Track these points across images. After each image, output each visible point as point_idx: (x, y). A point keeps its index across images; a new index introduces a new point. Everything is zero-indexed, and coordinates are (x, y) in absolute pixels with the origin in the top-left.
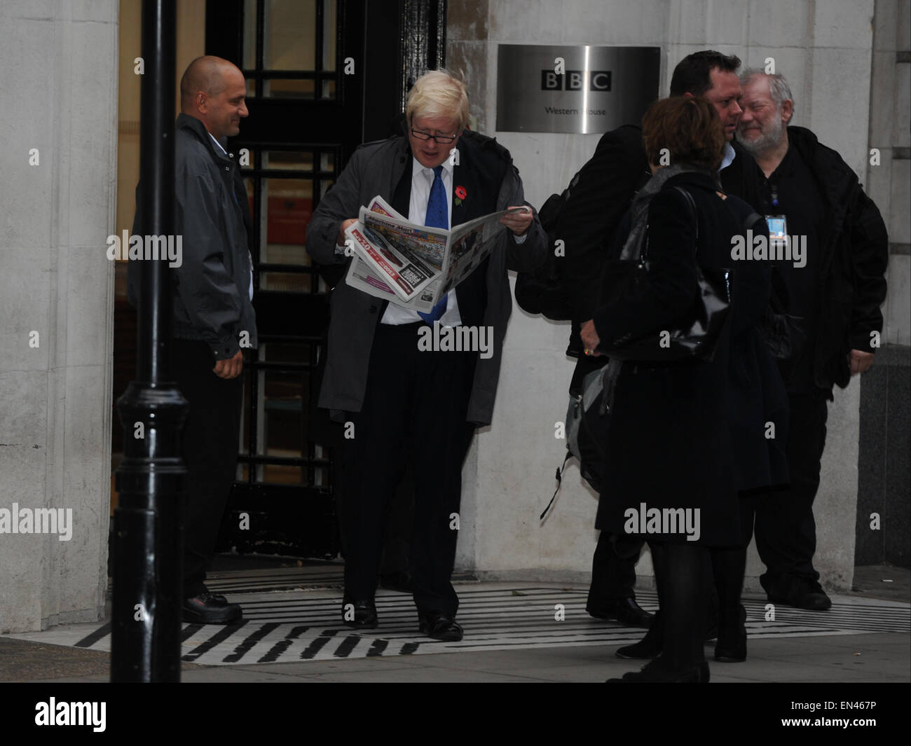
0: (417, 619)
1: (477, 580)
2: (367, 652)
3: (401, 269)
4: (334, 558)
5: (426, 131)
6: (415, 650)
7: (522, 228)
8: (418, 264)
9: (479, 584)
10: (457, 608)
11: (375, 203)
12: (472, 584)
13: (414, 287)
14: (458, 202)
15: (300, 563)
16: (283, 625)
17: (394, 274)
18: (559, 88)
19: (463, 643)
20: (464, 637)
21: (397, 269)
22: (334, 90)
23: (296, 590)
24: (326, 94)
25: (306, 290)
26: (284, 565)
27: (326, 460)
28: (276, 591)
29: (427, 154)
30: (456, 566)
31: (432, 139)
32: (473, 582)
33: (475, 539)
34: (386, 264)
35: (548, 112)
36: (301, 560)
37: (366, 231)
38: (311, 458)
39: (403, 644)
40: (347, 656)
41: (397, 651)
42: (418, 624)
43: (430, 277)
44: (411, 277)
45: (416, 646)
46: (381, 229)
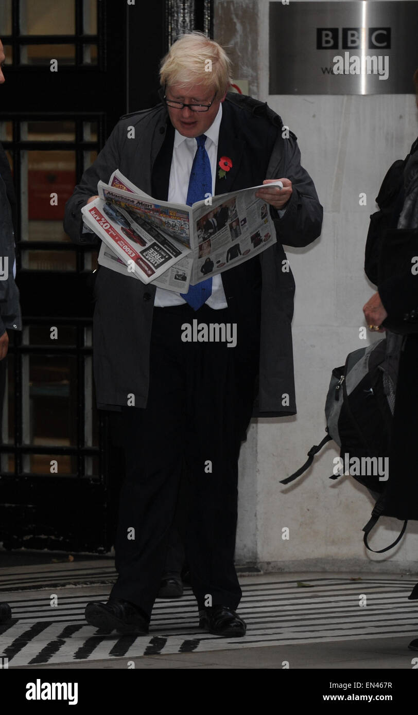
0: (197, 614)
1: (260, 571)
2: (145, 651)
3: (144, 248)
4: (107, 552)
5: (180, 99)
6: (196, 647)
7: (281, 202)
8: (164, 242)
9: (261, 575)
10: (238, 602)
11: (115, 178)
12: (254, 576)
13: (157, 267)
14: (222, 174)
15: (72, 558)
16: (54, 624)
17: (134, 255)
18: (335, 46)
19: (246, 638)
20: (247, 632)
21: (138, 248)
22: (95, 55)
23: (68, 586)
24: (87, 60)
25: (71, 268)
26: (54, 560)
27: (97, 448)
28: (47, 588)
29: (185, 123)
30: (237, 558)
31: (187, 108)
32: (256, 573)
33: (257, 528)
34: (126, 244)
35: (324, 73)
36: (72, 555)
37: (107, 208)
38: (80, 446)
39: (183, 641)
40: (123, 655)
41: (176, 649)
42: (198, 620)
43: (176, 256)
44: (154, 257)
45: (195, 643)
46: (123, 205)
